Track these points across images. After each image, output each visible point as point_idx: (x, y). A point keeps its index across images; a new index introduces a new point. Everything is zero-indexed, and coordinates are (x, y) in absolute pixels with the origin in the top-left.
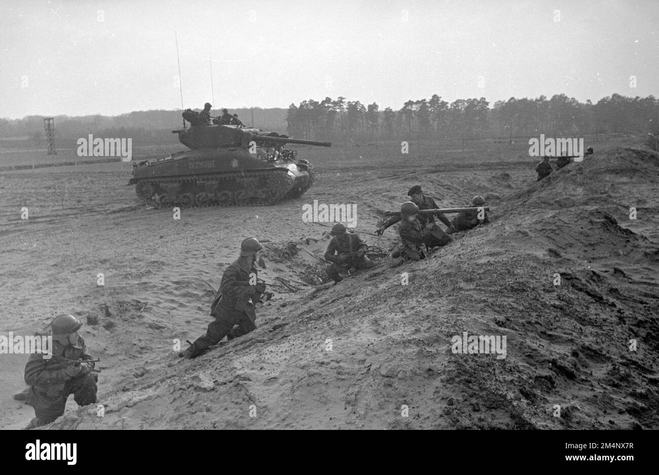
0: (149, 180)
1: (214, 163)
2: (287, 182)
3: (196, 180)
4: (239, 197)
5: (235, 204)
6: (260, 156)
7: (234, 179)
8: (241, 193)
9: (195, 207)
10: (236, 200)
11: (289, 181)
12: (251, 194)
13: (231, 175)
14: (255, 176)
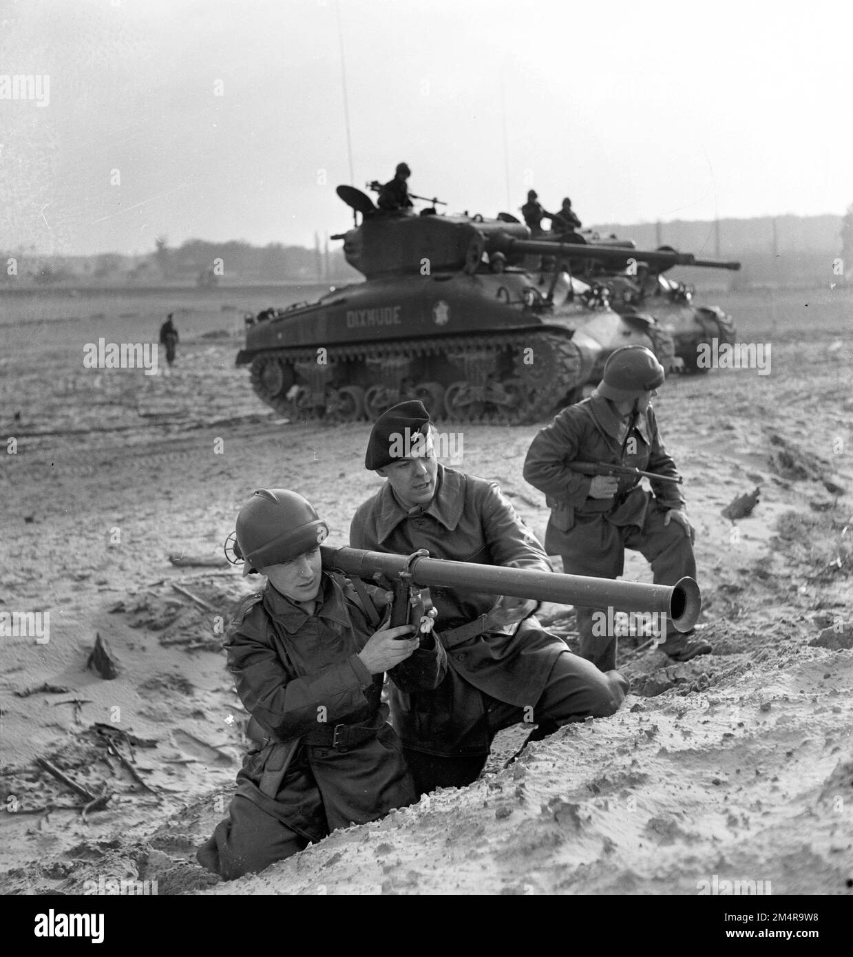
0: (273, 355)
1: (398, 312)
2: (563, 365)
3: (364, 356)
4: (455, 400)
5: (444, 418)
6: (503, 293)
7: (443, 355)
8: (456, 389)
9: (363, 422)
10: (448, 409)
11: (568, 362)
12: (478, 393)
13: (433, 344)
14: (489, 348)
